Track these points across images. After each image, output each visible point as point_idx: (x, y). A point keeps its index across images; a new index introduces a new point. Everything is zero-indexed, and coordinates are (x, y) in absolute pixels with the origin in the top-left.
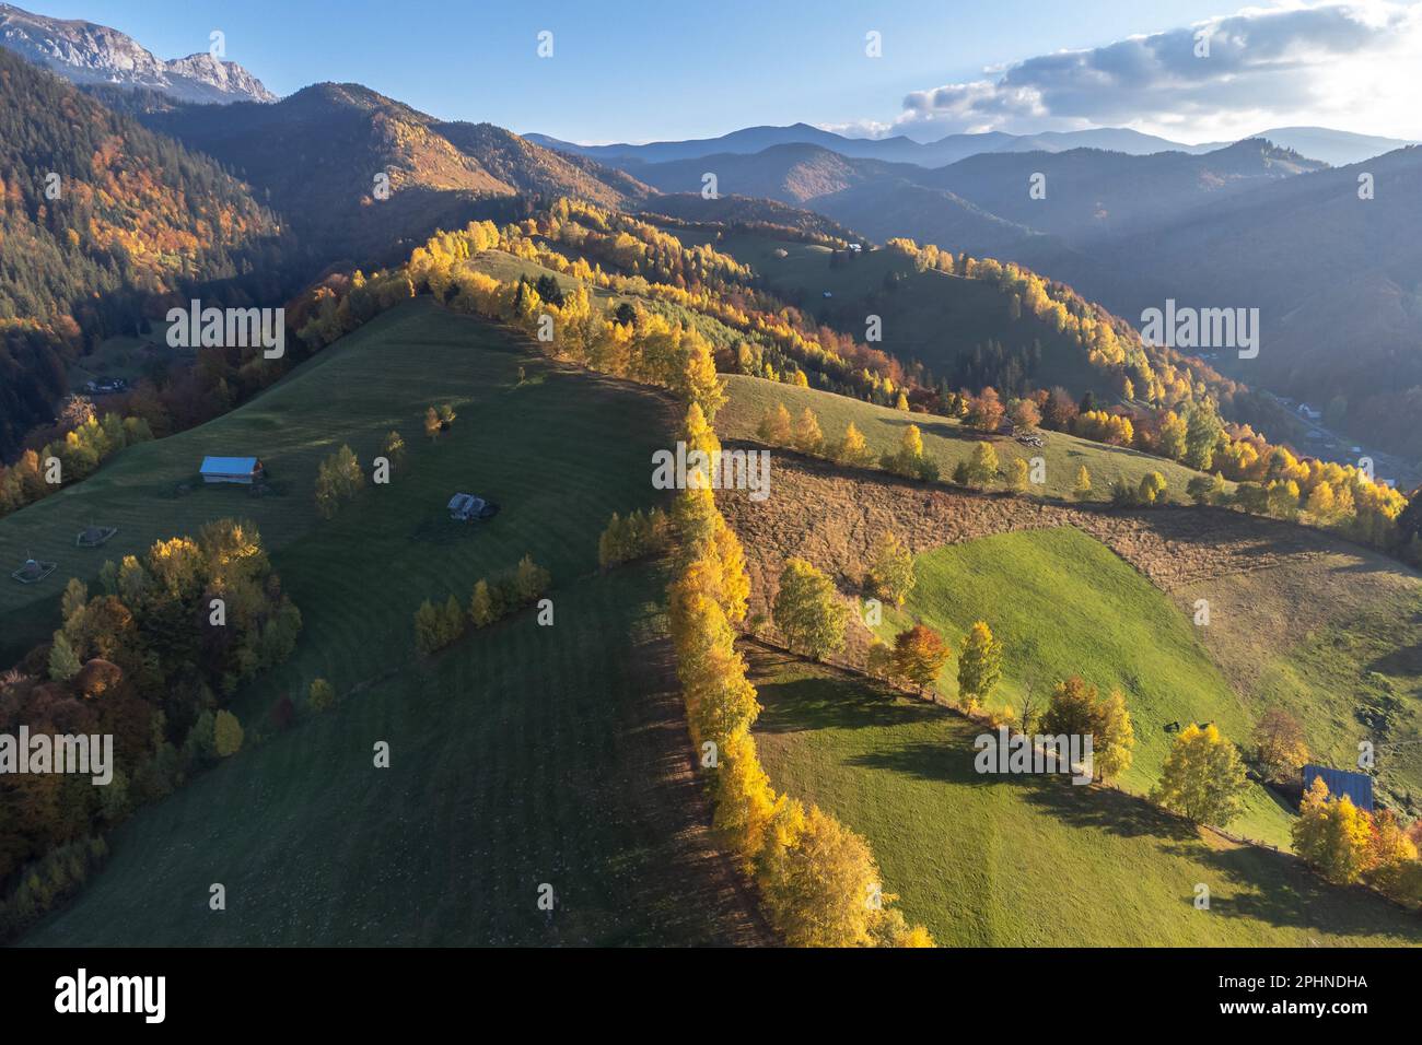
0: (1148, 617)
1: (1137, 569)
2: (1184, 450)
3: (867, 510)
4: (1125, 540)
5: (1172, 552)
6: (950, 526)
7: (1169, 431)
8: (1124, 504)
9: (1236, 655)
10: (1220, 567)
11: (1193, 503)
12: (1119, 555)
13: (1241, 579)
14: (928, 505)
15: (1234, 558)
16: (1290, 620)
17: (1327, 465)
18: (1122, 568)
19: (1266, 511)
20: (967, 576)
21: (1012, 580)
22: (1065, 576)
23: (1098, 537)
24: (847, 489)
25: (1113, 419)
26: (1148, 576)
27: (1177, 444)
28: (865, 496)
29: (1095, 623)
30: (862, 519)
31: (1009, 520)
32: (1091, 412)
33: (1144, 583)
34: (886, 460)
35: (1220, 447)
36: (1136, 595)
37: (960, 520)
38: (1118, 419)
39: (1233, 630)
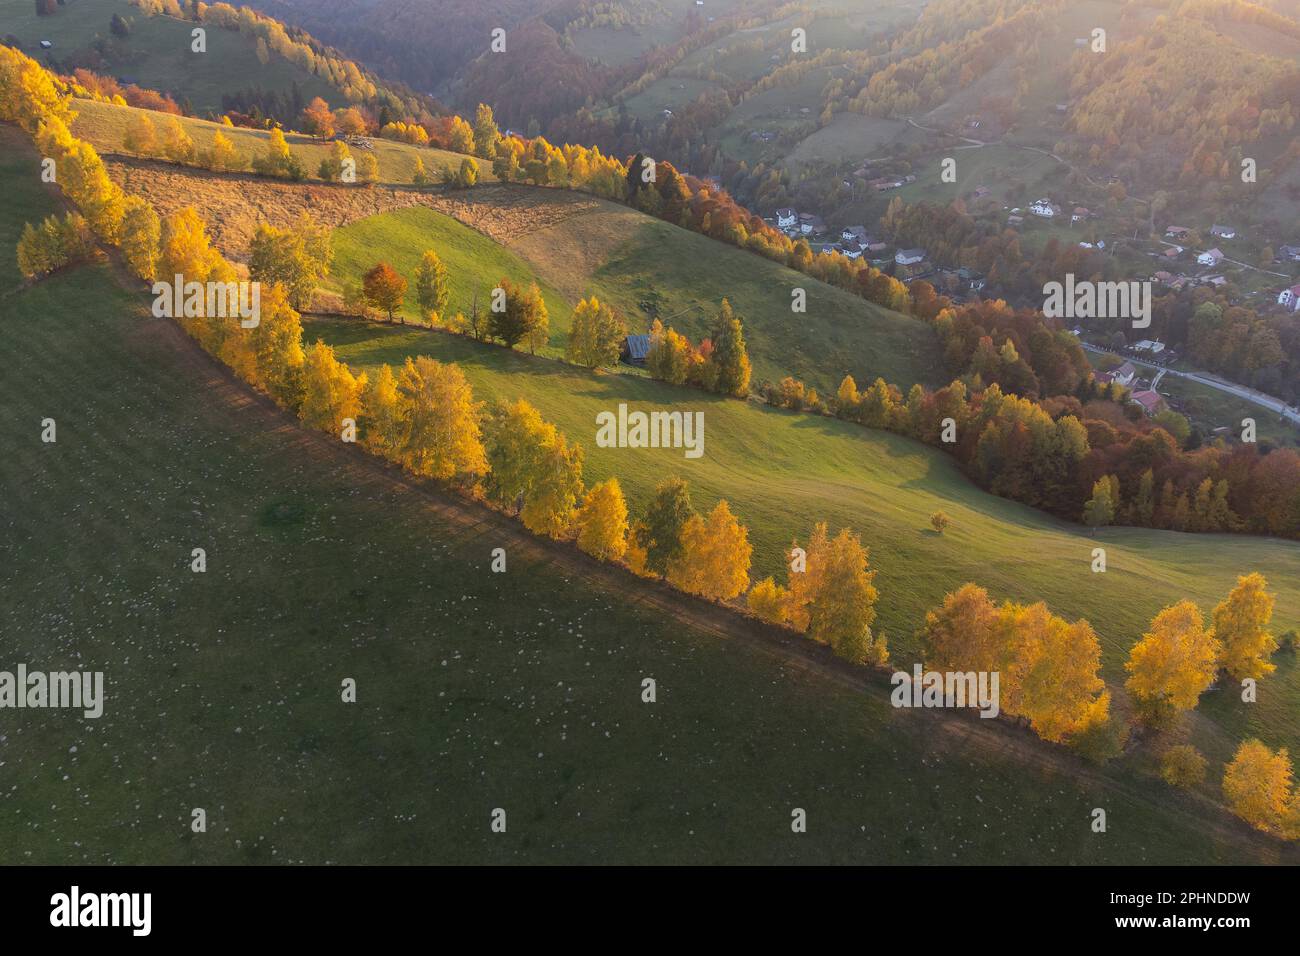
0: (499, 264)
1: (480, 232)
2: (473, 146)
3: (260, 206)
4: (462, 212)
5: (498, 218)
6: (334, 213)
7: (458, 132)
8: (453, 187)
9: (563, 281)
10: (532, 225)
11: (499, 180)
12: (463, 223)
13: (548, 232)
14: (308, 198)
15: (539, 217)
16: (586, 254)
17: (573, 148)
18: (470, 233)
19: (548, 181)
20: (364, 249)
21: (398, 249)
22: (433, 243)
23: (443, 212)
24: (233, 190)
25: (410, 128)
26: (489, 236)
27: (466, 142)
28: (253, 196)
29: (466, 271)
30: (261, 213)
31: (375, 205)
32: (391, 124)
33: (488, 241)
34: (256, 163)
35: (496, 144)
36: (486, 250)
37: (339, 208)
38: (415, 127)
39: (555, 266)
